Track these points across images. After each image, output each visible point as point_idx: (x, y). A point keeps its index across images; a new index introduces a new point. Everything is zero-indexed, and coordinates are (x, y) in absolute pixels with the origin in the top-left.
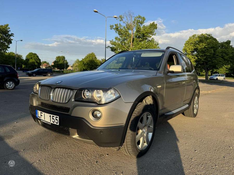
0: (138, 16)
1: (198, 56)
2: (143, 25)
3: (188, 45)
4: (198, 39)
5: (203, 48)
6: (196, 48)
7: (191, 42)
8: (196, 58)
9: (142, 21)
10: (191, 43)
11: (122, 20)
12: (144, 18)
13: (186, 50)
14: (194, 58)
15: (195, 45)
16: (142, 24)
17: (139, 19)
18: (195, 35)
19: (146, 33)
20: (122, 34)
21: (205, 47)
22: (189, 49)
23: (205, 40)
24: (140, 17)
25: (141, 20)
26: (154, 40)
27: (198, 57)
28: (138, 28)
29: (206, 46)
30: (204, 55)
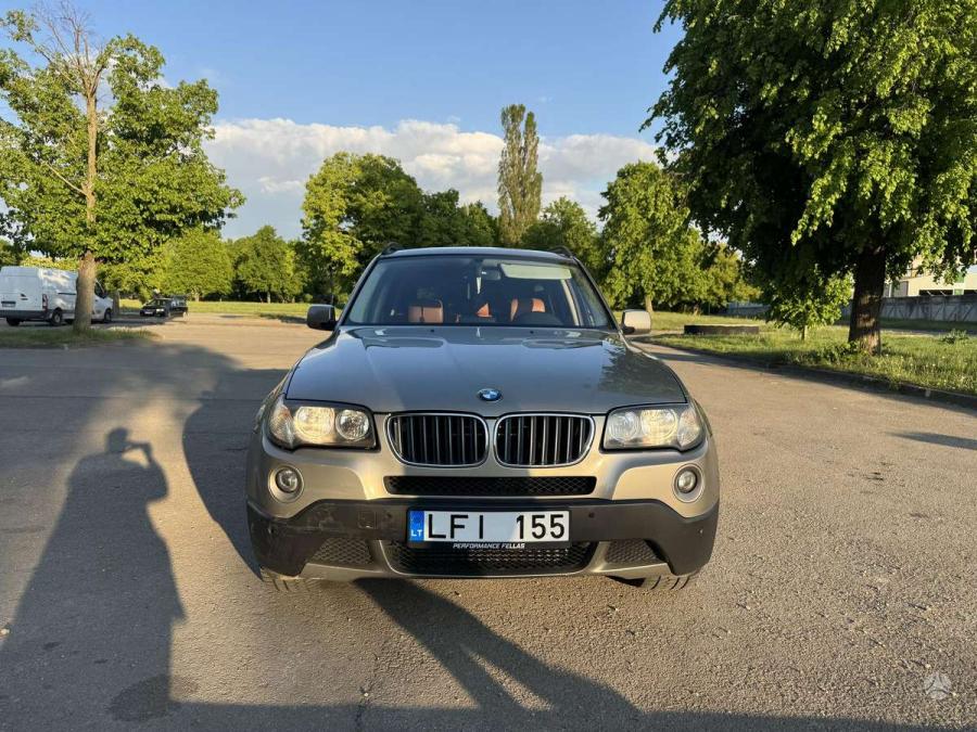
0: (125, 38)
1: (366, 239)
2: (150, 84)
3: (325, 191)
4: (358, 173)
5: (382, 210)
6: (354, 205)
7: (332, 179)
8: (360, 244)
9: (146, 65)
10: (335, 186)
11: (23, 35)
12: (155, 53)
13: (316, 211)
14: (352, 245)
15: (352, 195)
16: (145, 79)
17: (131, 54)
18: (345, 155)
19: (173, 122)
20: (33, 107)
21: (386, 207)
22: (333, 209)
23: (384, 180)
24: (133, 44)
25: (140, 60)
26: (206, 158)
27: (364, 243)
28: (130, 95)
29: (391, 204)
30: (385, 234)
